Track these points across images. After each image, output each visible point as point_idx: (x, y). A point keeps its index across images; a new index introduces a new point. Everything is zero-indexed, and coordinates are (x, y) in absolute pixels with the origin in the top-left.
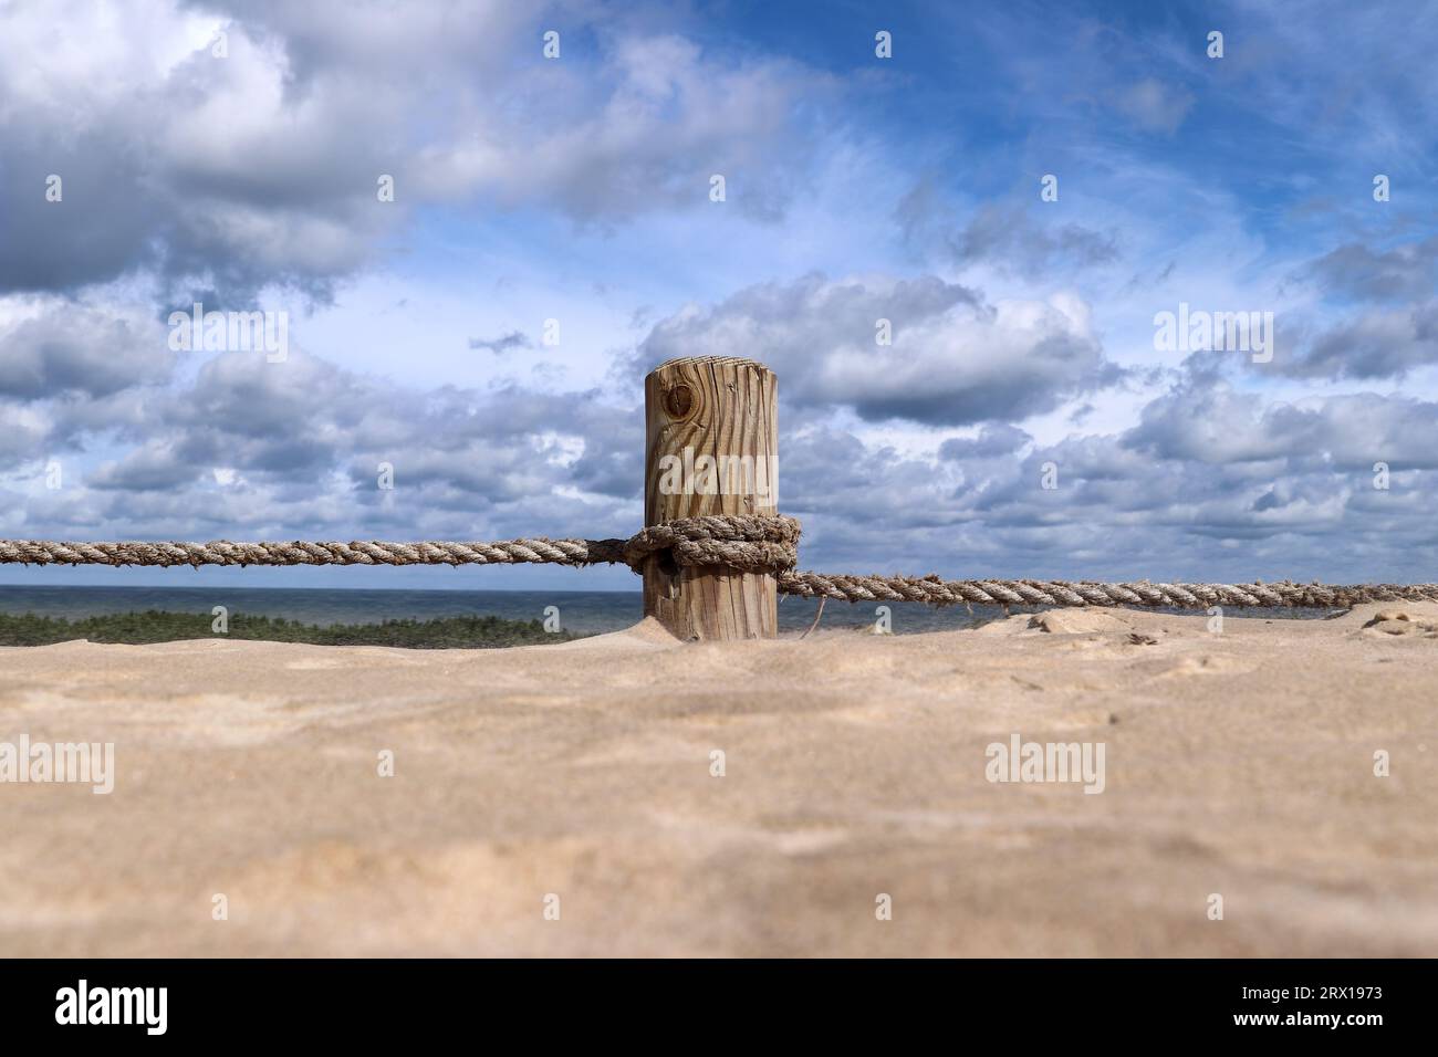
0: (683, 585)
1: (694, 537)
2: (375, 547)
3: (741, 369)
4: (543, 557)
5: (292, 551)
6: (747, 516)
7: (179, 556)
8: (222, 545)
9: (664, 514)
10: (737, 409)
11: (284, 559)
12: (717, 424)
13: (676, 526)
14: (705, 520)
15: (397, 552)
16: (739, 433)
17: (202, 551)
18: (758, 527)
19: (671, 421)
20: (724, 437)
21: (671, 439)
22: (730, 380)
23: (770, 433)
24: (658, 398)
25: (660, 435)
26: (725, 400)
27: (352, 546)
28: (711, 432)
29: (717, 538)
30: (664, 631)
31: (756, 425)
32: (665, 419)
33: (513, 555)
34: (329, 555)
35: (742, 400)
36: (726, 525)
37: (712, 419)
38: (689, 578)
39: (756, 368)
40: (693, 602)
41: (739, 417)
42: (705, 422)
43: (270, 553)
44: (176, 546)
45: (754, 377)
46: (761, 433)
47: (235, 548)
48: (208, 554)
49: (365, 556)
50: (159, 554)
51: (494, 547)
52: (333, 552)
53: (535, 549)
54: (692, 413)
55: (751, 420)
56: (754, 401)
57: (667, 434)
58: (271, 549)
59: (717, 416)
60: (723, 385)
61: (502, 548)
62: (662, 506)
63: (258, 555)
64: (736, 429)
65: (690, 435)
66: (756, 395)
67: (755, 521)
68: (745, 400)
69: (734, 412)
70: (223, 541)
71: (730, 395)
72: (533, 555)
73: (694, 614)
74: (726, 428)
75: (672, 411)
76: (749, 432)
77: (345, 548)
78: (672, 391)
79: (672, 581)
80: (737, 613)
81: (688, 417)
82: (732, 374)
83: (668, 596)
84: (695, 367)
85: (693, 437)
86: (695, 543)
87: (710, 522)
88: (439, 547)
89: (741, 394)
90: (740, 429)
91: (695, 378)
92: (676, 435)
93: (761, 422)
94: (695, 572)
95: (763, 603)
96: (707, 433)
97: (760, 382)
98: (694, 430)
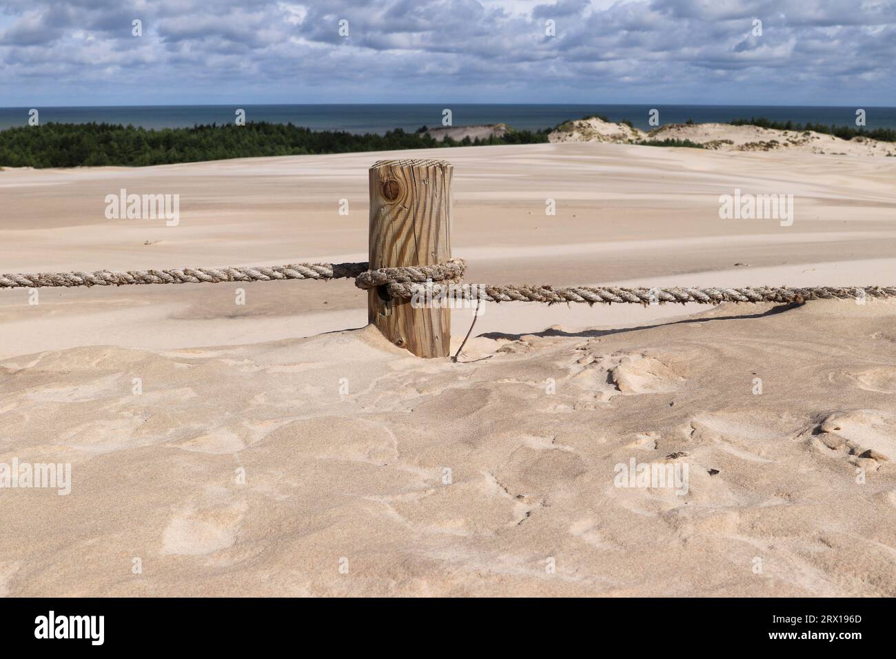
0: (393, 308)
1: (400, 281)
2: (200, 273)
3: (431, 168)
4: (305, 276)
5: (148, 277)
6: (434, 266)
7: (78, 282)
8: (105, 274)
9: (381, 262)
10: (428, 195)
11: (143, 282)
12: (415, 206)
13: (389, 273)
14: (407, 270)
15: (214, 276)
16: (429, 211)
17: (92, 279)
18: (440, 273)
19: (386, 203)
20: (420, 214)
21: (386, 215)
22: (424, 176)
23: (448, 207)
24: (378, 186)
25: (379, 211)
26: (420, 190)
27: (186, 272)
28: (412, 211)
29: (415, 281)
30: (381, 335)
31: (440, 204)
32: (382, 201)
33: (287, 276)
34: (172, 278)
35: (431, 190)
36: (420, 274)
37: (412, 203)
38: (397, 304)
39: (441, 166)
40: (399, 319)
41: (429, 200)
42: (407, 205)
43: (134, 279)
44: (75, 275)
45: (439, 172)
46: (443, 209)
47: (112, 276)
48: (95, 279)
49: (194, 278)
50: (65, 281)
51: (274, 271)
52: (174, 277)
53: (300, 271)
54: (399, 198)
55: (436, 201)
56: (439, 189)
57: (384, 211)
58: (135, 276)
59: (415, 201)
60: (420, 180)
61: (279, 270)
62: (380, 257)
63: (127, 280)
64: (427, 208)
65: (398, 213)
66: (440, 184)
67: (439, 270)
68: (433, 189)
69: (426, 197)
70: (104, 271)
71: (424, 187)
72: (299, 275)
73: (400, 327)
74: (421, 209)
75: (387, 197)
76: (435, 209)
77: (182, 274)
78: (387, 183)
79: (387, 304)
80: (426, 325)
81: (397, 201)
82: (425, 172)
83: (384, 314)
84: (402, 169)
85: (400, 214)
86: (401, 285)
87: (410, 272)
88: (240, 272)
89: (431, 185)
90: (430, 209)
91: (401, 175)
92: (389, 213)
93: (443, 201)
94: (400, 301)
95: (442, 316)
96: (409, 212)
97: (443, 175)
98: (401, 210)
